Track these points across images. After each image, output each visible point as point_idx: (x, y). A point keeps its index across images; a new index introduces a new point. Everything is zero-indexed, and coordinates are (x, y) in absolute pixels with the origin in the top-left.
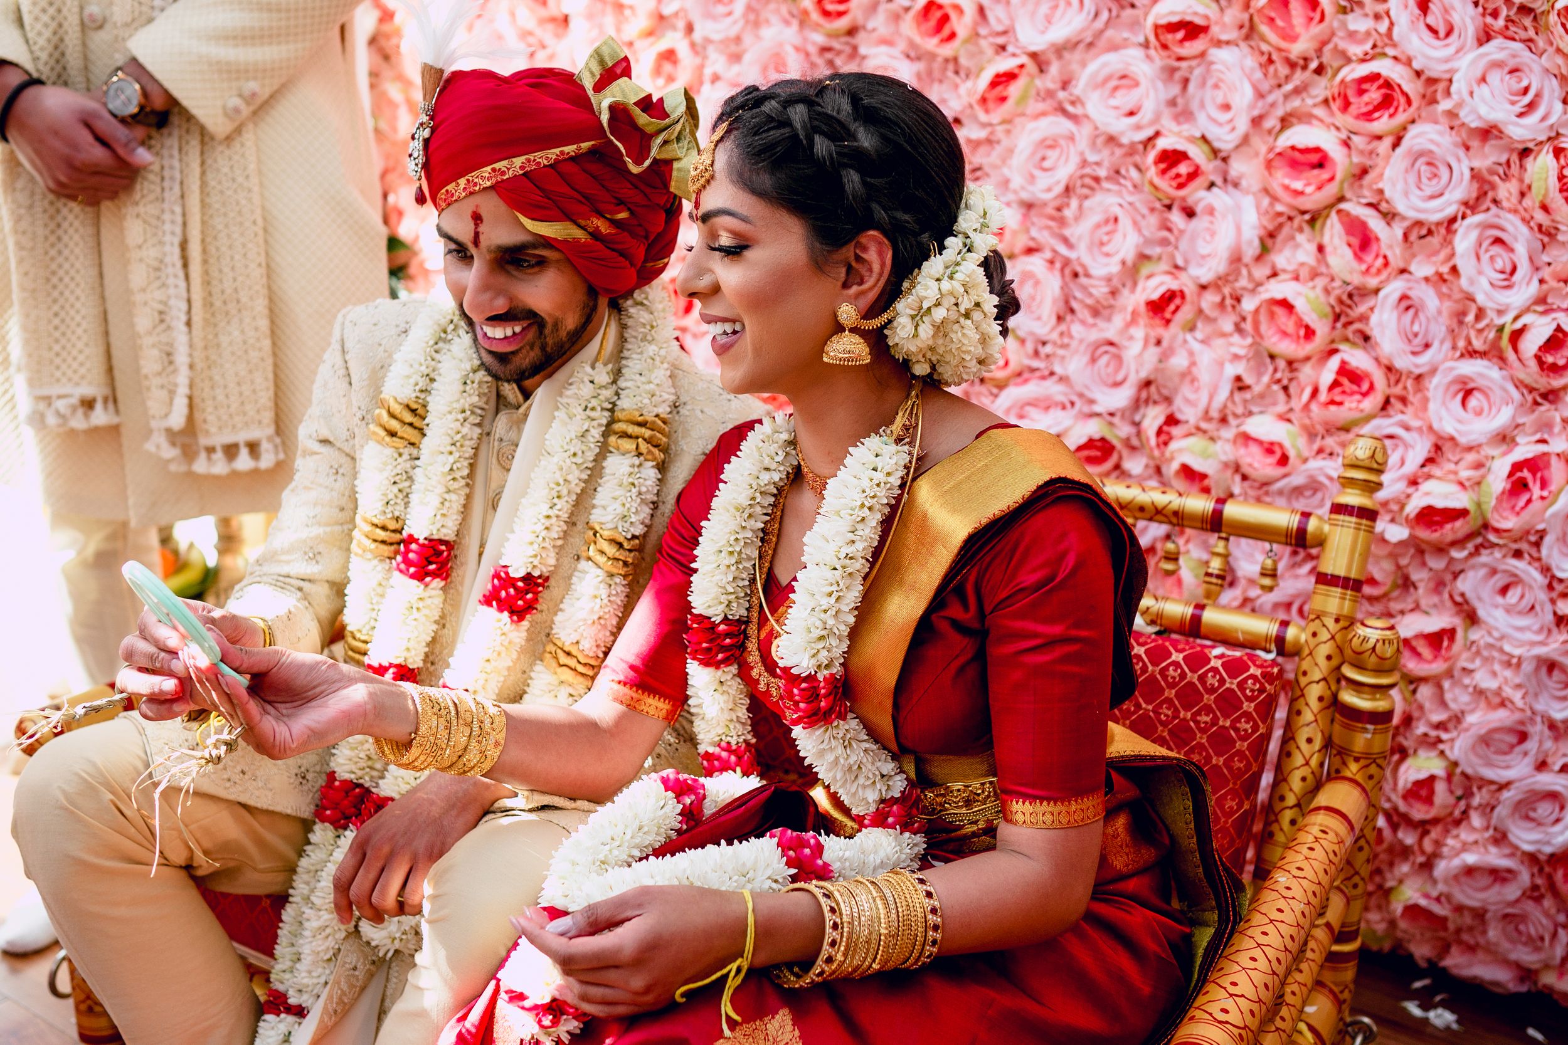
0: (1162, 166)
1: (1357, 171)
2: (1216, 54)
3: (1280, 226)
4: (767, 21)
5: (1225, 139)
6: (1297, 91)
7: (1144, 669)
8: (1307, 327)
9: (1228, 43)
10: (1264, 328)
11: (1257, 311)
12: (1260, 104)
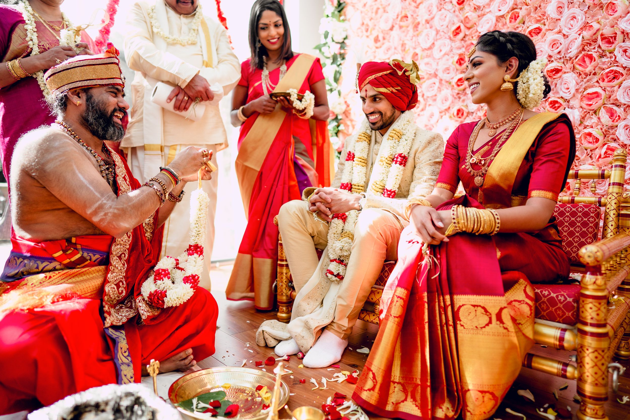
0: (551, 105)
1: (608, 97)
2: (565, 76)
3: (586, 116)
4: (443, 90)
5: (567, 96)
6: (588, 81)
7: (558, 219)
8: (596, 138)
9: (568, 72)
10: (583, 142)
11: (581, 137)
12: (578, 86)
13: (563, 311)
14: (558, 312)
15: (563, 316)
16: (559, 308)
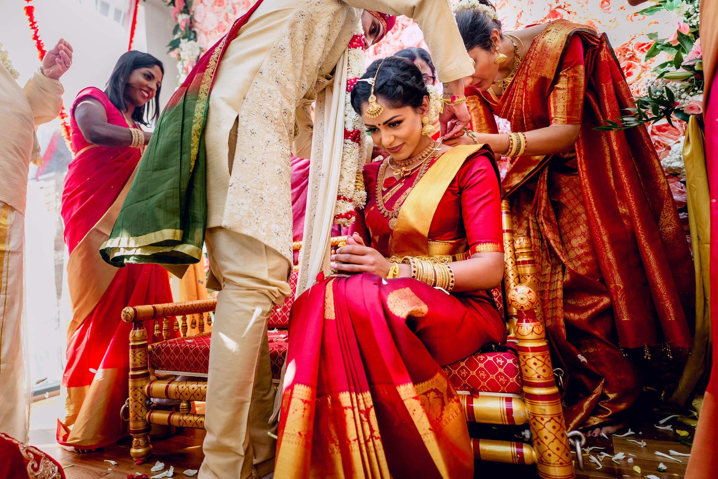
13: (506, 378)
14: (501, 379)
15: (507, 383)
16: (500, 374)
